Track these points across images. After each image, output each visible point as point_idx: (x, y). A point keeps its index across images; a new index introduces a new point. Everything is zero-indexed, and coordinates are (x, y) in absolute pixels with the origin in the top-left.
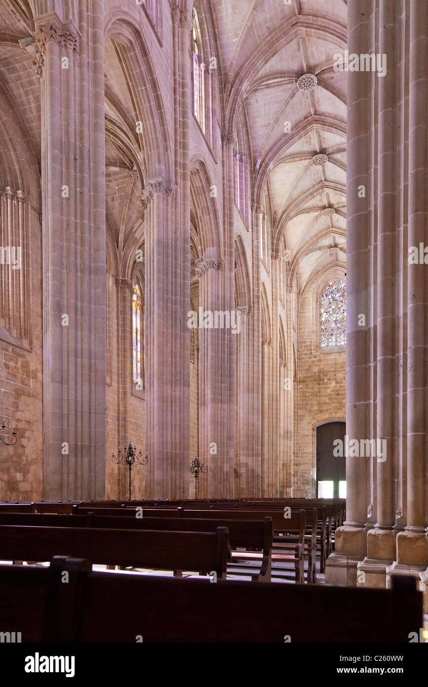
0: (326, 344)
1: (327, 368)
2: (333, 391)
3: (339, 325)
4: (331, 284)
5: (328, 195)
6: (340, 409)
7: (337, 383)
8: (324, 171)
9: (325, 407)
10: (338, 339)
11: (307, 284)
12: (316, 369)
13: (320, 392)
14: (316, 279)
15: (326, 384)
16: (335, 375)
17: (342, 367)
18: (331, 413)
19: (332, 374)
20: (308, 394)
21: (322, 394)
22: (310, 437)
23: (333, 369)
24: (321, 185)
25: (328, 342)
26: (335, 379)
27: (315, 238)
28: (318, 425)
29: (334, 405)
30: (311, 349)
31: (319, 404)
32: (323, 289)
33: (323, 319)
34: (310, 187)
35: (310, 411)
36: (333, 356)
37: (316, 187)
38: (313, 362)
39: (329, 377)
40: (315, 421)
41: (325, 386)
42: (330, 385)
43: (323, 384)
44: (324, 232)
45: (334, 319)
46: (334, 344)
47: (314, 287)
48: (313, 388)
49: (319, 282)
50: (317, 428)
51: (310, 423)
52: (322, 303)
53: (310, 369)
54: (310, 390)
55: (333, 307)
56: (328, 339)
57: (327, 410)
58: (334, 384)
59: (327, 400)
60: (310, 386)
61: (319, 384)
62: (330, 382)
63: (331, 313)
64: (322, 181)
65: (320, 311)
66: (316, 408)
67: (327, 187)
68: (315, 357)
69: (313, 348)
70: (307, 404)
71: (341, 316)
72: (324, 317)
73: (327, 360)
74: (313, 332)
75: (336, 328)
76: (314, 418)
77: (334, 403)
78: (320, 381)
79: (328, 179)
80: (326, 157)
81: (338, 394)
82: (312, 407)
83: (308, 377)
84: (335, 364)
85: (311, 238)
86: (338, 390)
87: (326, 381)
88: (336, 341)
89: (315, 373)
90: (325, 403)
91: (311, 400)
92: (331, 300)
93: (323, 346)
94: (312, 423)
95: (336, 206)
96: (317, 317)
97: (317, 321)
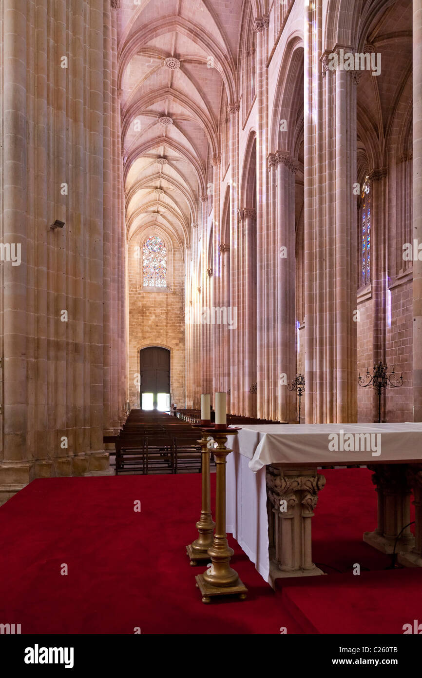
0: (147, 285)
1: (149, 304)
2: (153, 322)
3: (157, 271)
4: (150, 237)
5: (161, 181)
6: (158, 337)
7: (156, 316)
8: (162, 167)
9: (148, 335)
10: (156, 282)
11: (133, 235)
12: (140, 304)
13: (143, 322)
14: (140, 232)
15: (148, 316)
16: (155, 310)
17: (160, 304)
18: (152, 340)
19: (153, 309)
20: (134, 323)
21: (145, 324)
22: (136, 358)
23: (153, 305)
24: (158, 175)
25: (149, 283)
26: (155, 314)
27: (146, 206)
28: (141, 348)
29: (154, 334)
30: (136, 287)
31: (143, 332)
32: (145, 241)
33: (145, 264)
34: (151, 174)
35: (136, 337)
36: (153, 295)
37: (155, 176)
38: (137, 298)
39: (150, 311)
40: (140, 346)
41: (148, 318)
42: (151, 318)
43: (146, 316)
44: (153, 203)
45: (153, 266)
46: (153, 285)
47: (139, 238)
48: (138, 319)
49: (142, 234)
50: (141, 350)
51: (135, 347)
52: (144, 251)
53: (136, 303)
54: (136, 320)
55: (152, 256)
56: (149, 281)
57: (149, 337)
58: (154, 317)
59: (149, 330)
60: (136, 317)
61: (143, 316)
62: (150, 315)
63: (151, 260)
64: (159, 173)
65: (142, 258)
66: (140, 335)
67: (163, 177)
68: (139, 294)
69: (137, 287)
70: (133, 331)
71: (158, 264)
72: (146, 263)
73: (149, 298)
74: (137, 273)
75: (155, 273)
76: (138, 343)
77: (154, 332)
78: (143, 313)
79: (163, 172)
80: (167, 161)
81: (157, 326)
82: (137, 334)
83: (134, 309)
84: (155, 301)
85: (143, 205)
86: (157, 322)
87: (148, 314)
88: (155, 283)
89: (139, 307)
90: (147, 332)
91: (136, 328)
92: (151, 250)
93: (144, 285)
94: (138, 347)
95: (165, 189)
96: (140, 262)
97: (140, 266)
